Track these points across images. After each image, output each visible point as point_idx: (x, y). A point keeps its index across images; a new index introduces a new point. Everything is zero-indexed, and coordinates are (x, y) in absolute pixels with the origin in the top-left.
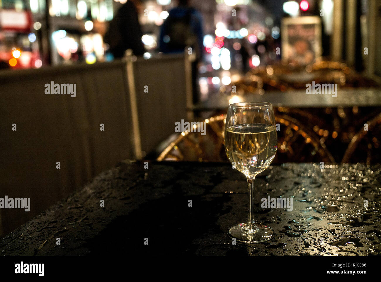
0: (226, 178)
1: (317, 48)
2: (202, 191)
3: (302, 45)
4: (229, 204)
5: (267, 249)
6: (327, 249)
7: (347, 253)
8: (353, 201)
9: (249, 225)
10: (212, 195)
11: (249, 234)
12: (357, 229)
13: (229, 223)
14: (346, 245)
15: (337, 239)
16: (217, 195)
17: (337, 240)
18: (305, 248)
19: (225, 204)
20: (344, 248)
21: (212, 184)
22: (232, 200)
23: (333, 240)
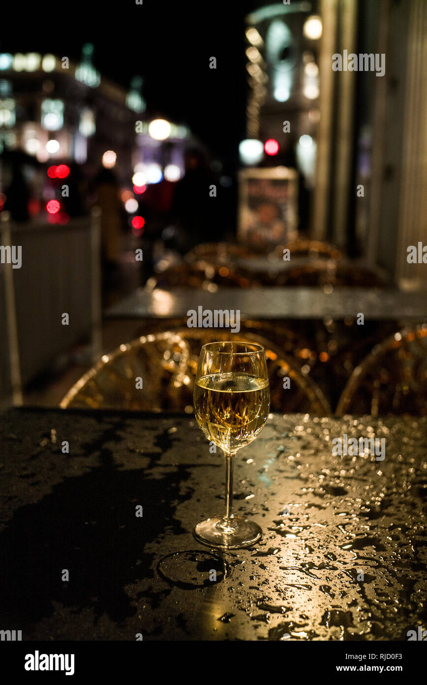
0: (179, 440)
1: (291, 216)
2: (145, 462)
3: (268, 211)
4: (189, 484)
5: (254, 558)
6: (337, 556)
7: (366, 561)
8: (365, 478)
9: (226, 520)
10: (161, 469)
11: (225, 534)
12: (375, 522)
13: (193, 517)
14: (363, 550)
15: (349, 539)
16: (168, 470)
17: (350, 541)
18: (308, 555)
19: (183, 484)
20: (361, 553)
21: (158, 450)
22: (192, 476)
23: (344, 540)
